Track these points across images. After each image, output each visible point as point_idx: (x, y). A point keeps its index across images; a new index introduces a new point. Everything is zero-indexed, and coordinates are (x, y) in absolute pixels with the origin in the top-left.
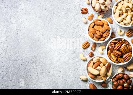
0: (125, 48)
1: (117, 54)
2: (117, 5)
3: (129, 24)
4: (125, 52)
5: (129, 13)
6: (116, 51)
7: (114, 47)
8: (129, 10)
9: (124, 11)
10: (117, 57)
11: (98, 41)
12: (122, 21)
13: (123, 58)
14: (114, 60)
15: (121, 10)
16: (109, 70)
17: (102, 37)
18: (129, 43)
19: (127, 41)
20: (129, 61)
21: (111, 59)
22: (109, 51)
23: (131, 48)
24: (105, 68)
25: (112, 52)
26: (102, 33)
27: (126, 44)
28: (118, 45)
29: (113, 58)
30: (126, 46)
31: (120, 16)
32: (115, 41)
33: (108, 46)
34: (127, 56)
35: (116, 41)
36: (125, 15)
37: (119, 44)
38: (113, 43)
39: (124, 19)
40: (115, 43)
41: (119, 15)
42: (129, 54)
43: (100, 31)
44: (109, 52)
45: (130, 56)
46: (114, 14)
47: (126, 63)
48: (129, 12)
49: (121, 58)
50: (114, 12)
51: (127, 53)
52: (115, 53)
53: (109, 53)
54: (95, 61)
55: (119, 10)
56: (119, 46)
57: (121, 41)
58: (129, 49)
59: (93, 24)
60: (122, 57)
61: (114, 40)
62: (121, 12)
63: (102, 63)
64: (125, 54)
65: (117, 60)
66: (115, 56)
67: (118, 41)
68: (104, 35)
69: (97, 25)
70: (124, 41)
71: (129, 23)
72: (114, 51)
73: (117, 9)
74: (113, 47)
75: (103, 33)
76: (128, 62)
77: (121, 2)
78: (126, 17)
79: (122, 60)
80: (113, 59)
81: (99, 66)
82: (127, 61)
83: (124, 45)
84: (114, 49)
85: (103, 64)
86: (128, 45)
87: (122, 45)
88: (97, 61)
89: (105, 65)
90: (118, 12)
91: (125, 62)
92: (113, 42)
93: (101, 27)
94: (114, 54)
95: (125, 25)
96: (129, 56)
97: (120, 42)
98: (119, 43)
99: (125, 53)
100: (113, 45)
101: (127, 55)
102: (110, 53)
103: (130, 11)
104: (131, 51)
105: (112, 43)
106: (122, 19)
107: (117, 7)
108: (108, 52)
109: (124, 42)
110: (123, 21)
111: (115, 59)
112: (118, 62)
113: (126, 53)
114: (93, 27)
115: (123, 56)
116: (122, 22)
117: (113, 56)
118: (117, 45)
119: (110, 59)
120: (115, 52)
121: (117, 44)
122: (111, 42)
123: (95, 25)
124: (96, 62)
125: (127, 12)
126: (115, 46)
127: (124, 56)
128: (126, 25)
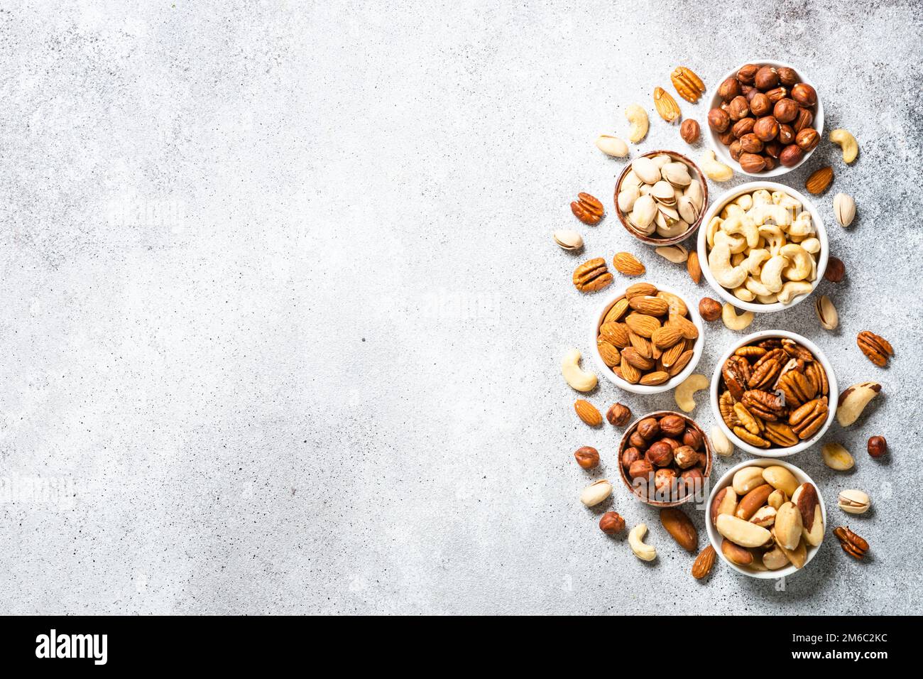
0: (798, 379)
1: (764, 405)
2: (721, 213)
3: (775, 300)
4: (796, 395)
5: (774, 250)
6: (756, 394)
7: (747, 375)
8: (772, 235)
9: (752, 240)
10: (764, 421)
11: (638, 383)
12: (744, 286)
13: (791, 426)
14: (749, 435)
15: (736, 235)
16: (813, 515)
17: (655, 365)
18: (814, 357)
19: (808, 350)
20: (816, 438)
21: (737, 429)
22: (727, 393)
23: (827, 379)
24: (793, 511)
25: (739, 398)
26: (659, 348)
27: (800, 361)
28: (766, 365)
29: (742, 426)
30: (802, 370)
31: (736, 262)
32: (752, 350)
33: (722, 373)
34: (809, 414)
35: (758, 350)
36: (755, 256)
37: (770, 361)
38: (741, 356)
39: (750, 275)
40: (752, 359)
41: (729, 257)
42: (818, 404)
43: (649, 340)
44: (726, 399)
45: (820, 414)
46: (708, 252)
47: (802, 446)
48: (775, 244)
49: (782, 425)
50: (707, 243)
51: (808, 400)
52: (754, 402)
53: (726, 404)
54: (743, 484)
55: (732, 235)
56: (772, 372)
57: (781, 346)
58: (815, 383)
59: (624, 305)
60: (783, 420)
61: (748, 345)
62: (737, 243)
63: (774, 489)
64: (796, 408)
65: (762, 434)
66: (754, 415)
67: (768, 349)
68: (667, 360)
69: (639, 312)
70: (792, 346)
71: (774, 294)
72: (747, 394)
73: (719, 229)
74: (742, 374)
75: (663, 350)
76: (811, 442)
77: (740, 201)
78: (761, 266)
79: (786, 431)
80: (743, 431)
81: (765, 503)
82: (807, 439)
83: (793, 363)
84: (746, 383)
85: (783, 494)
86: (811, 364)
87: (783, 366)
88: (751, 483)
89: (790, 498)
90: (723, 245)
91: (800, 441)
92: (743, 351)
93: (656, 321)
94: (748, 408)
95: (756, 300)
96: (815, 413)
97: (776, 350)
98: (771, 357)
99: (797, 403)
100: (745, 368)
101: (806, 408)
102: (733, 405)
103: (779, 241)
104: (825, 391)
105: (736, 358)
106: (744, 275)
107: (719, 224)
108: (722, 401)
109: (791, 350)
110: (749, 285)
111: (755, 430)
112: (768, 443)
113: (802, 403)
114: (621, 320)
115: (788, 417)
116: (743, 291)
117: (743, 417)
118: (763, 366)
119: (732, 430)
120: (752, 398)
121: (759, 362)
122: (734, 354)
123: (629, 310)
124: (746, 488)
125: (764, 242)
126: (751, 372)
127: (796, 417)
128: (763, 300)
